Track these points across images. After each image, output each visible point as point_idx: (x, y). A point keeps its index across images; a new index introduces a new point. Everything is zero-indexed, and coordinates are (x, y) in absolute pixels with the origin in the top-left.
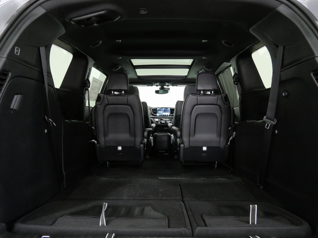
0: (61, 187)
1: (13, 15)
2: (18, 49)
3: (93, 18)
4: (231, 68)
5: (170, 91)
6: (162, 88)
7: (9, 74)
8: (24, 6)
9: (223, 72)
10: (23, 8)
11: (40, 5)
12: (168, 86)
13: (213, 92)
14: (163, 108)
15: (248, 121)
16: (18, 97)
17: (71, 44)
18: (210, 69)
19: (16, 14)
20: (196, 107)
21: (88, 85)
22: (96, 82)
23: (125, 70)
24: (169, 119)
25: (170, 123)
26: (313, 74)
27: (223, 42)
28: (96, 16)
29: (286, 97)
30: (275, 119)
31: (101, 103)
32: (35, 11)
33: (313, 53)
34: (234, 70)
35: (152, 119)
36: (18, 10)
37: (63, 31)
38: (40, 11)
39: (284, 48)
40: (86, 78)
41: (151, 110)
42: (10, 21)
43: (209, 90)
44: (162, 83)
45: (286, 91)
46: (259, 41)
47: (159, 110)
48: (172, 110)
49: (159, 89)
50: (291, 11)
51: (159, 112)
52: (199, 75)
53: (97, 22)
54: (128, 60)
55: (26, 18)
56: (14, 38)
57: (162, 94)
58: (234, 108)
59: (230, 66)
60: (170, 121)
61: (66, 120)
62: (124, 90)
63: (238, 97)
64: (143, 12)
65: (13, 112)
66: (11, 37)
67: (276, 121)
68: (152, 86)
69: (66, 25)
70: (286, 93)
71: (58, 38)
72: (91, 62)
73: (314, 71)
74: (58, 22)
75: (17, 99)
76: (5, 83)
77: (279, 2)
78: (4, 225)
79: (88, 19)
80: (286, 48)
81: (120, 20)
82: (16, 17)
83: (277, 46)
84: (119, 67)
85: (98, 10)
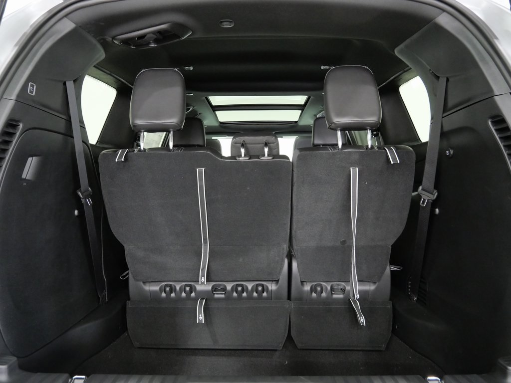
0: (101, 299)
1: (25, 33)
2: (33, 86)
7: (19, 125)
8: (42, 18)
10: (41, 21)
11: (66, 16)
16: (33, 161)
17: (113, 75)
19: (30, 31)
23: (200, 114)
26: (492, 122)
28: (153, 33)
29: (452, 156)
30: (435, 191)
32: (59, 26)
33: (491, 90)
37: (101, 55)
38: (66, 26)
39: (448, 80)
42: (21, 42)
45: (452, 148)
46: (409, 68)
50: (457, 23)
52: (316, 119)
53: (156, 41)
54: (204, 98)
56: (26, 68)
64: (227, 25)
65: (25, 184)
66: (22, 68)
67: (436, 194)
69: (105, 45)
70: (451, 151)
71: (94, 66)
73: (492, 118)
74: (94, 41)
75: (32, 163)
76: (14, 139)
77: (438, 10)
78: (14, 359)
79: (142, 37)
80: (450, 80)
81: (191, 37)
82: (29, 36)
83: (438, 78)
84: (190, 109)
85: (157, 23)
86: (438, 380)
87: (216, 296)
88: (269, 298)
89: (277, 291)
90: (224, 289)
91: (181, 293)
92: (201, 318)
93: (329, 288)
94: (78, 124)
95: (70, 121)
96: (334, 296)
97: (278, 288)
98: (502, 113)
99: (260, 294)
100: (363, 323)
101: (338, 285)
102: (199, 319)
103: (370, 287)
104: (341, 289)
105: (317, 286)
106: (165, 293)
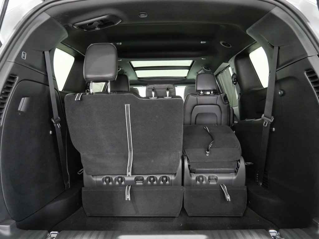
0: (66, 186)
1: (20, 22)
2: (24, 54)
3: (95, 23)
4: (230, 68)
7: (16, 78)
8: (30, 12)
9: (222, 72)
10: (29, 14)
11: (44, 11)
13: (212, 92)
15: (247, 120)
16: (25, 100)
17: (73, 48)
18: (209, 70)
19: (22, 20)
20: (196, 107)
23: (126, 72)
26: (306, 73)
27: (221, 43)
28: (98, 21)
29: (283, 95)
30: (272, 117)
32: (41, 17)
33: (306, 54)
34: (233, 70)
36: (24, 16)
37: (65, 35)
38: (45, 17)
39: (279, 48)
42: (17, 27)
43: (208, 91)
45: (282, 90)
46: (255, 42)
50: (284, 13)
52: (198, 75)
53: (99, 26)
54: (128, 62)
55: (31, 24)
56: (21, 43)
58: (233, 108)
59: (229, 66)
63: (237, 96)
64: (143, 16)
65: (20, 114)
66: (18, 43)
67: (273, 119)
69: (68, 29)
70: (282, 92)
71: (61, 43)
73: (307, 70)
74: (61, 26)
75: (24, 102)
76: (14, 86)
77: (273, 5)
78: (14, 222)
79: (91, 24)
80: (281, 48)
81: (121, 24)
82: (22, 23)
83: (273, 47)
84: (120, 69)
85: (100, 15)
86: (276, 232)
87: (137, 184)
88: (170, 185)
89: (175, 180)
90: (142, 180)
91: (116, 182)
93: (207, 178)
94: (52, 78)
95: (47, 76)
96: (211, 183)
97: (176, 178)
98: (313, 67)
99: (165, 182)
100: (229, 199)
101: (213, 176)
102: (127, 198)
103: (233, 177)
104: (215, 179)
105: (200, 176)
106: (106, 182)
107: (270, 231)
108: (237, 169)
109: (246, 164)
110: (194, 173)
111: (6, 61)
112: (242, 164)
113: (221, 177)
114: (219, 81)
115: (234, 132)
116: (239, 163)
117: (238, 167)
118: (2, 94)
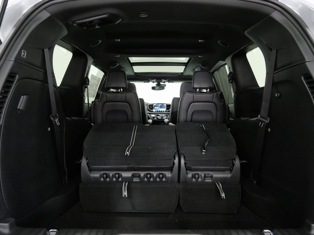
0: (63, 182)
1: (20, 19)
2: (24, 52)
3: (95, 21)
4: (226, 66)
5: (166, 88)
6: (159, 85)
7: (16, 76)
8: (30, 10)
9: (219, 70)
10: (29, 12)
11: (45, 9)
12: (164, 82)
13: (208, 90)
14: (159, 104)
15: (243, 119)
17: (72, 44)
18: (205, 67)
19: (22, 18)
20: (192, 104)
21: (87, 83)
22: (95, 79)
23: (123, 68)
24: (165, 115)
25: (166, 118)
26: (304, 78)
27: (219, 42)
28: (98, 20)
29: (279, 97)
30: (268, 118)
31: (100, 100)
32: (41, 15)
33: (304, 59)
34: (229, 68)
35: (149, 114)
36: (24, 14)
37: (65, 32)
38: (45, 15)
39: (277, 51)
40: (85, 76)
41: (147, 105)
42: (17, 25)
43: (204, 88)
44: (158, 80)
45: (279, 92)
46: (253, 42)
47: (155, 106)
48: (168, 106)
49: (155, 86)
50: (283, 17)
51: (155, 108)
52: (195, 72)
53: (99, 24)
54: (126, 58)
55: (31, 22)
56: (21, 41)
57: (159, 90)
58: (229, 105)
59: (225, 64)
60: (166, 117)
61: (67, 118)
62: (123, 88)
63: (233, 94)
64: (143, 16)
65: (19, 112)
67: (269, 120)
68: (149, 82)
69: (68, 27)
70: (279, 94)
71: (61, 39)
72: (90, 60)
73: (304, 75)
74: (61, 24)
75: (23, 99)
76: (13, 85)
77: (272, 9)
78: (13, 220)
79: (92, 22)
80: (279, 51)
81: (121, 22)
82: (22, 21)
83: (271, 50)
84: (117, 65)
85: (101, 14)
86: (270, 232)
87: (134, 180)
88: (166, 182)
89: (171, 178)
90: (139, 176)
91: (113, 178)
92: (125, 193)
93: (203, 176)
94: (51, 75)
95: (46, 73)
96: (206, 181)
97: (172, 176)
98: (310, 72)
99: (161, 179)
100: (223, 197)
101: (208, 174)
102: (124, 194)
103: (228, 175)
104: (210, 176)
105: (195, 174)
106: (103, 178)
107: (265, 231)
108: (232, 167)
109: (240, 162)
110: (190, 170)
111: (6, 59)
112: (237, 163)
113: (217, 175)
114: (215, 78)
115: (229, 129)
116: (234, 162)
117: (233, 165)
118: (1, 92)
